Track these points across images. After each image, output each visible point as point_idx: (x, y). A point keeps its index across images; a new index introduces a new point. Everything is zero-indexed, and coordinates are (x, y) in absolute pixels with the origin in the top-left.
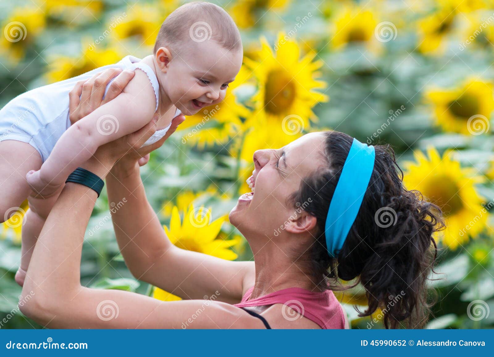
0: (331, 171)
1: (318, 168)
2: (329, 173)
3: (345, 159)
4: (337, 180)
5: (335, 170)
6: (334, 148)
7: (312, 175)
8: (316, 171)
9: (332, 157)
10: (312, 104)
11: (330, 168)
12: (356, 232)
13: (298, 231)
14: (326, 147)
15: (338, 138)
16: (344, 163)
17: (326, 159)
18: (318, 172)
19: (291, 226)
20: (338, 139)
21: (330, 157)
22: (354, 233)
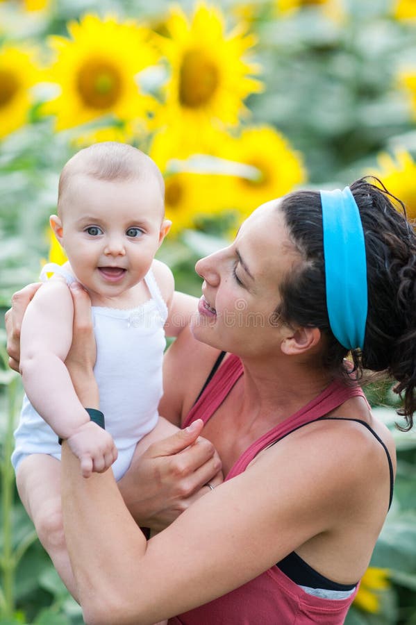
0: (309, 264)
1: (292, 266)
2: (309, 269)
3: (322, 240)
4: (323, 273)
5: (314, 262)
6: (301, 230)
7: (288, 277)
8: (291, 270)
9: (304, 244)
10: (245, 96)
11: (307, 260)
12: (375, 328)
13: (301, 351)
14: (289, 231)
15: (301, 210)
16: (323, 247)
17: (297, 249)
18: (294, 272)
19: (290, 347)
20: (301, 212)
21: (301, 246)
22: (372, 329)
